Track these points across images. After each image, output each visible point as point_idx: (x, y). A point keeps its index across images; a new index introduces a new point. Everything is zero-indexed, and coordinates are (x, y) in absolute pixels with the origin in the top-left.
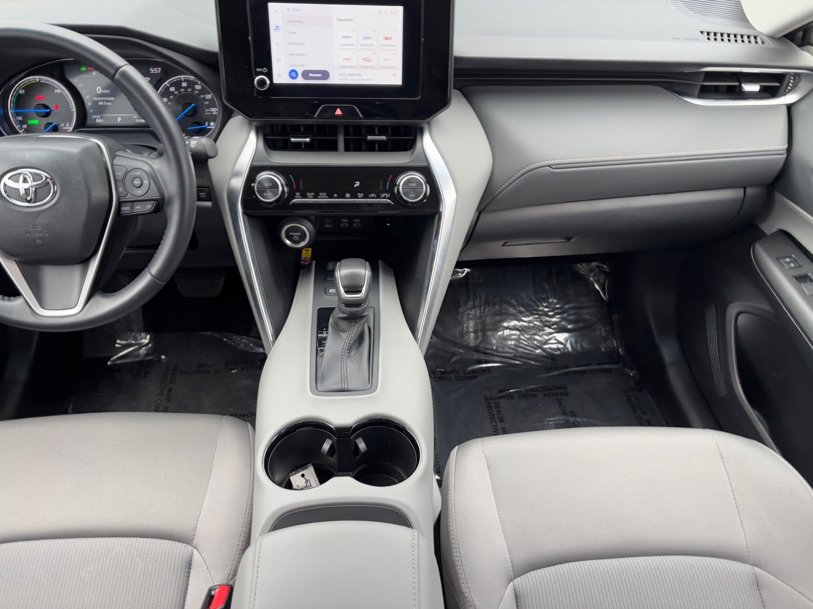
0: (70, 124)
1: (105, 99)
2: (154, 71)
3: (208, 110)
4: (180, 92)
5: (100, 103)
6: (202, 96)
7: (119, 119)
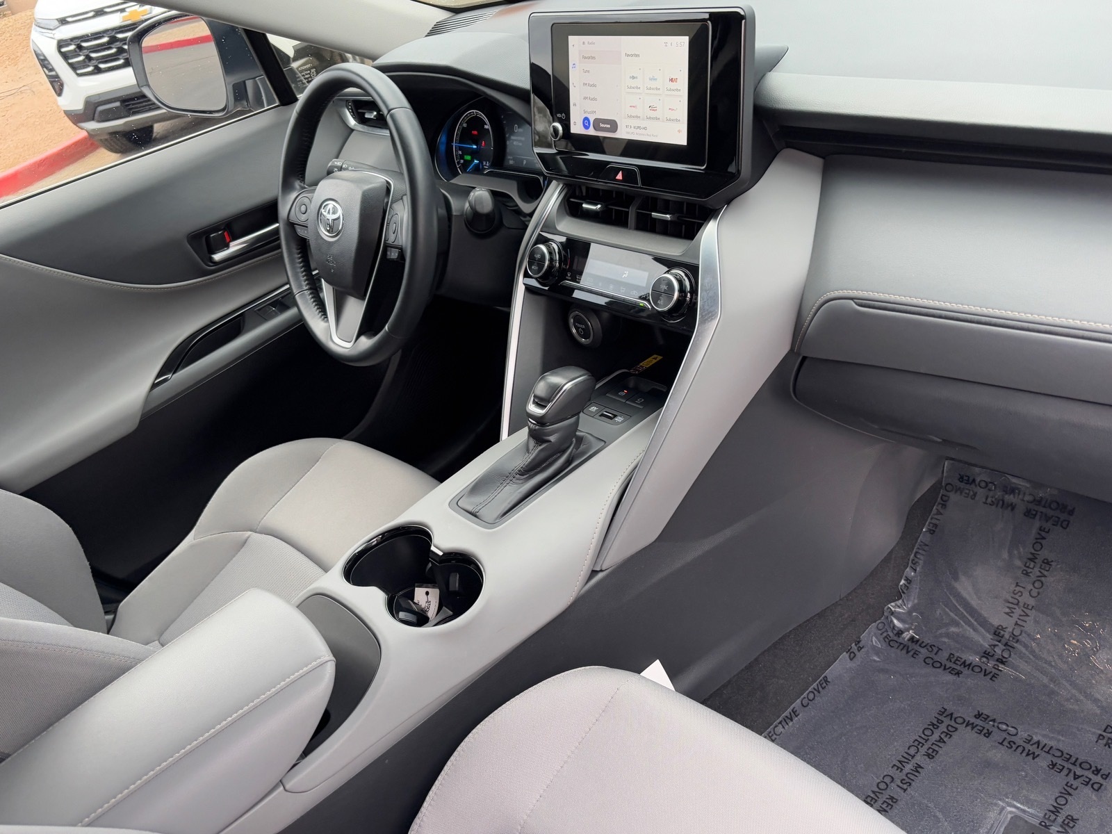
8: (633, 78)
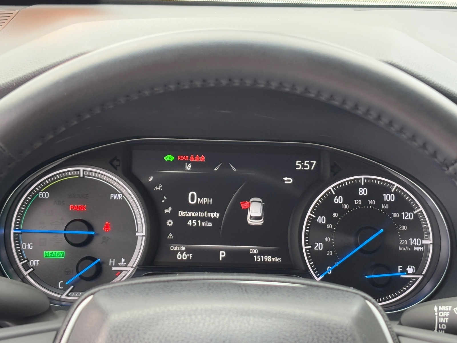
0: (127, 262)
1: (201, 214)
2: (303, 166)
3: (405, 242)
4: (352, 206)
5: (189, 223)
6: (396, 215)
7: (222, 255)
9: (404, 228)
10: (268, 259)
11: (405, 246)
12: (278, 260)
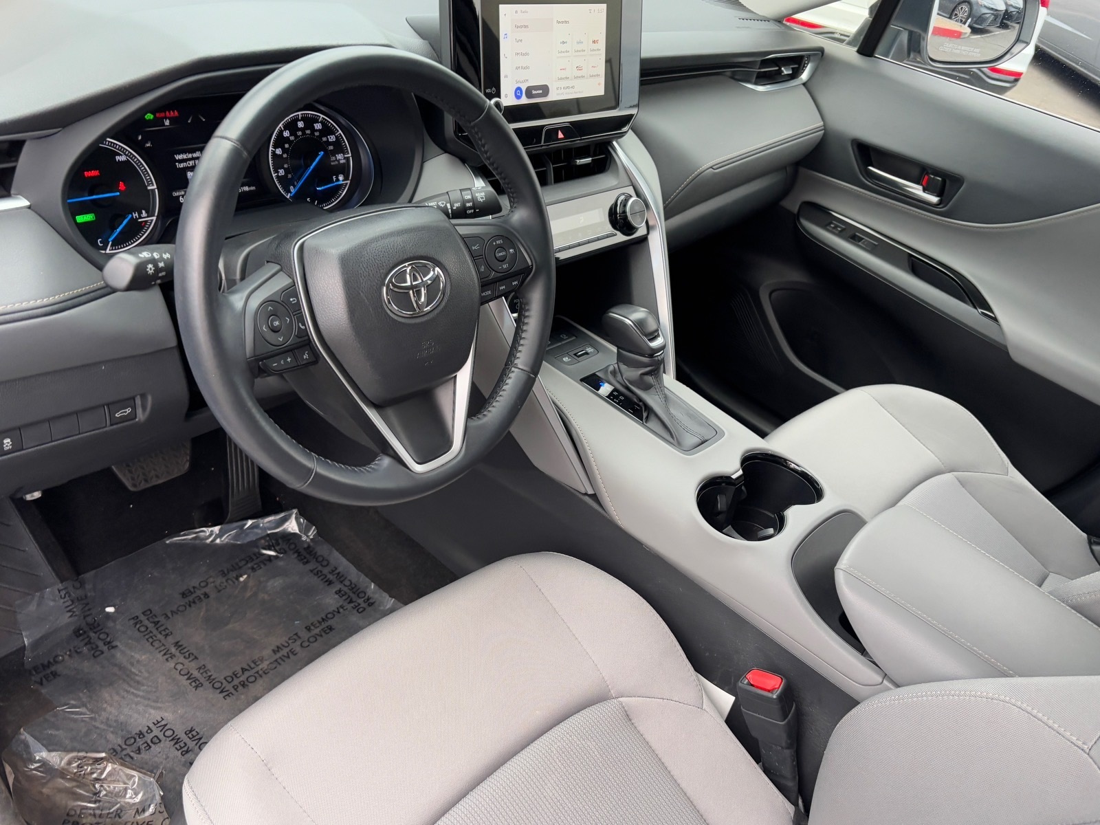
3: (333, 158)
4: (296, 137)
6: (324, 139)
8: (564, 43)
9: (331, 148)
10: (246, 189)
11: (334, 161)
12: (253, 188)
